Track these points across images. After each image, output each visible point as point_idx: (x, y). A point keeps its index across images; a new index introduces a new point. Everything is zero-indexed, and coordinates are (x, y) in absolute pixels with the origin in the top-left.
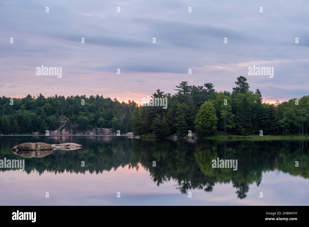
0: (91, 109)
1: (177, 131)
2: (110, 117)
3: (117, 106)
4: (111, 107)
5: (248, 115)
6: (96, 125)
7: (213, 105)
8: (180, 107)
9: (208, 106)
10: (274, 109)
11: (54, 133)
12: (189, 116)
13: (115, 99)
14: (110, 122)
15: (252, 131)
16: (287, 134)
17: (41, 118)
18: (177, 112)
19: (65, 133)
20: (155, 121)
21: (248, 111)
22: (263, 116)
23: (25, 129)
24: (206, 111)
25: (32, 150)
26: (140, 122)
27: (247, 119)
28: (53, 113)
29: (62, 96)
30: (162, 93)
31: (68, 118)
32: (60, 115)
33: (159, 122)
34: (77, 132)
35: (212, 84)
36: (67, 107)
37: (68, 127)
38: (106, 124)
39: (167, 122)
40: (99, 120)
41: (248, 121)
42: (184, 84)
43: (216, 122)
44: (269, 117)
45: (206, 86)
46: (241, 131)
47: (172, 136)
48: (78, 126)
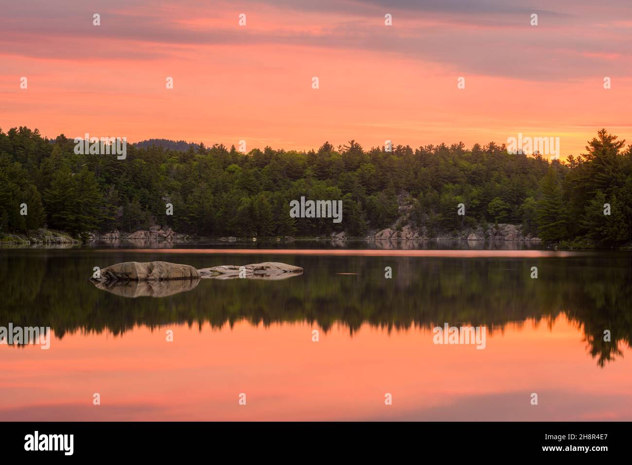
0: (474, 178)
2: (518, 197)
3: (538, 171)
4: (524, 173)
6: (484, 217)
11: (382, 235)
14: (518, 208)
17: (353, 198)
19: (408, 236)
20: (592, 207)
23: (314, 226)
25: (137, 280)
26: (557, 209)
28: (382, 186)
29: (404, 145)
30: (610, 138)
31: (416, 198)
32: (398, 193)
34: (438, 232)
36: (416, 173)
37: (416, 221)
38: (507, 215)
40: (491, 204)
48: (439, 219)
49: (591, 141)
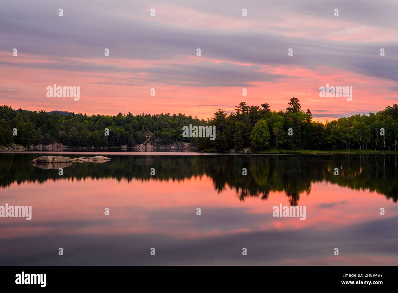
0: (173, 126)
1: (235, 146)
3: (197, 123)
5: (298, 132)
6: (177, 140)
7: (266, 123)
8: (238, 124)
9: (262, 123)
10: (322, 127)
11: (140, 146)
12: (246, 133)
13: (196, 117)
15: (301, 147)
16: (334, 149)
17: (130, 133)
18: (235, 129)
19: (150, 147)
21: (297, 129)
22: (311, 133)
23: (115, 143)
24: (260, 128)
25: (48, 163)
27: (296, 135)
28: (140, 129)
29: (148, 114)
30: (222, 112)
31: (153, 133)
32: (146, 131)
33: (219, 138)
34: (160, 145)
35: (268, 105)
36: (152, 124)
37: (152, 141)
39: (226, 137)
41: (298, 138)
42: (243, 104)
43: (269, 139)
44: (317, 134)
45: (263, 107)
46: (291, 146)
47: (231, 150)
48: (161, 141)
49: (215, 113)
